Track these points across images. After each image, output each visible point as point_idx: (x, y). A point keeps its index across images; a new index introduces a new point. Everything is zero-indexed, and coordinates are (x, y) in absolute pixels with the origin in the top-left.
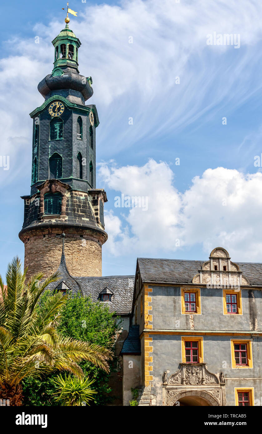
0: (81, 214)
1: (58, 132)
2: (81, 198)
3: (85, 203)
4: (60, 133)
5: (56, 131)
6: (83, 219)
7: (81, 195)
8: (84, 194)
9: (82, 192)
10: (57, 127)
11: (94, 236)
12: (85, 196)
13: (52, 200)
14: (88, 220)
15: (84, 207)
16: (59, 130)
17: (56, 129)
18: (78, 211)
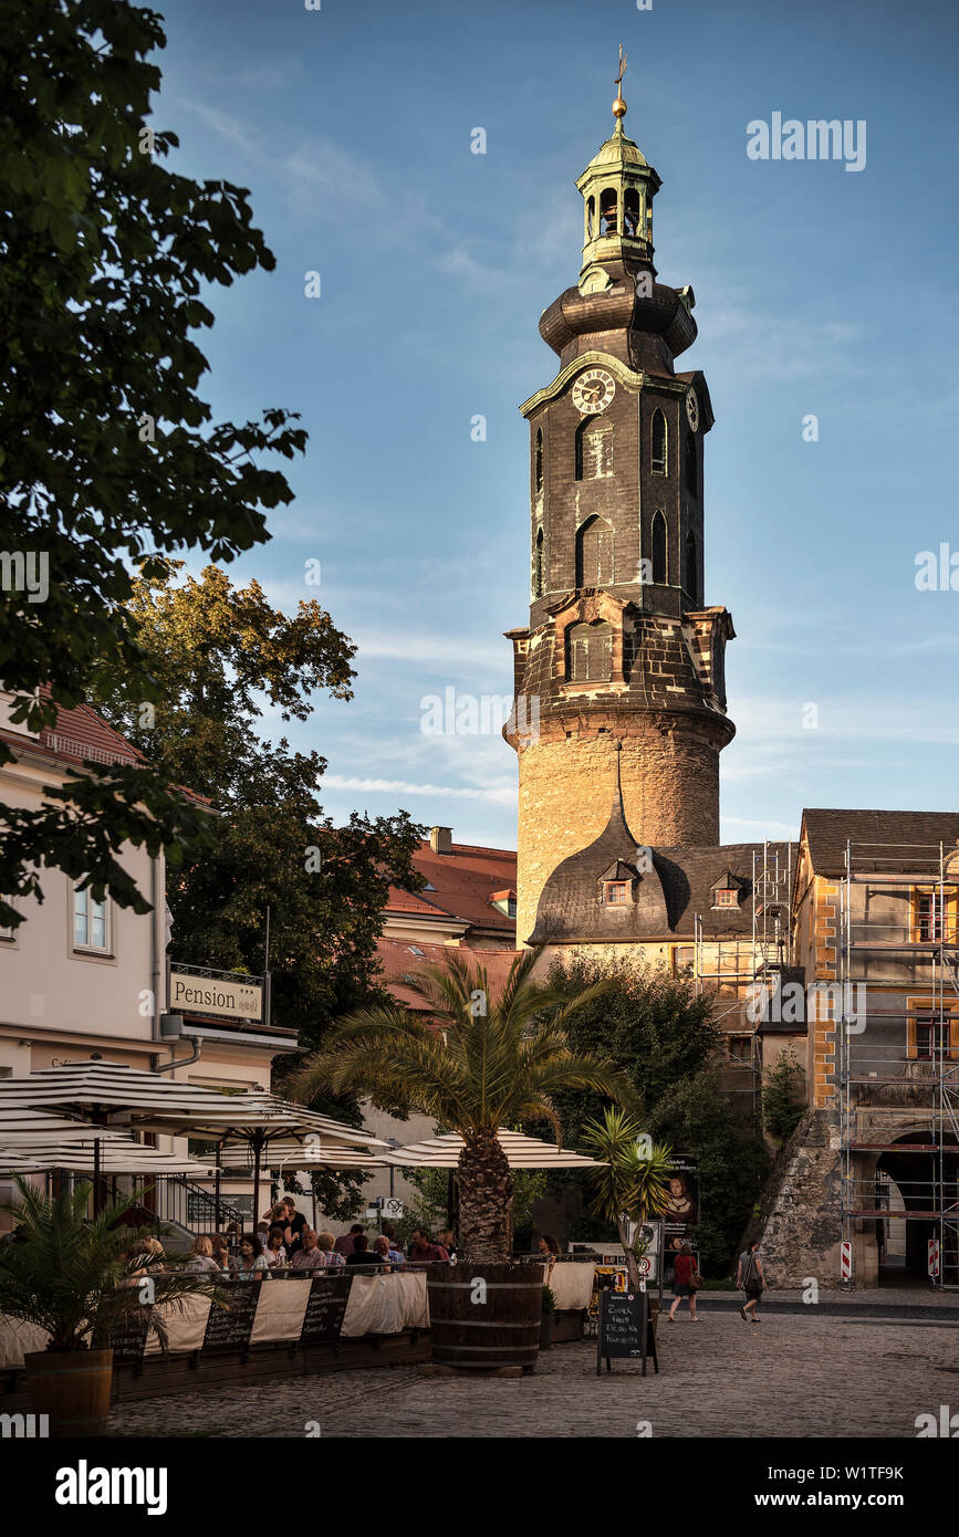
0: (665, 675)
1: (600, 456)
2: (665, 633)
3: (673, 647)
4: (604, 460)
5: (593, 453)
6: (669, 688)
7: (665, 627)
8: (671, 623)
9: (666, 618)
10: (596, 443)
11: (699, 731)
12: (674, 627)
13: (586, 642)
14: (682, 690)
15: (671, 657)
16: (603, 450)
17: (593, 448)
18: (656, 670)
